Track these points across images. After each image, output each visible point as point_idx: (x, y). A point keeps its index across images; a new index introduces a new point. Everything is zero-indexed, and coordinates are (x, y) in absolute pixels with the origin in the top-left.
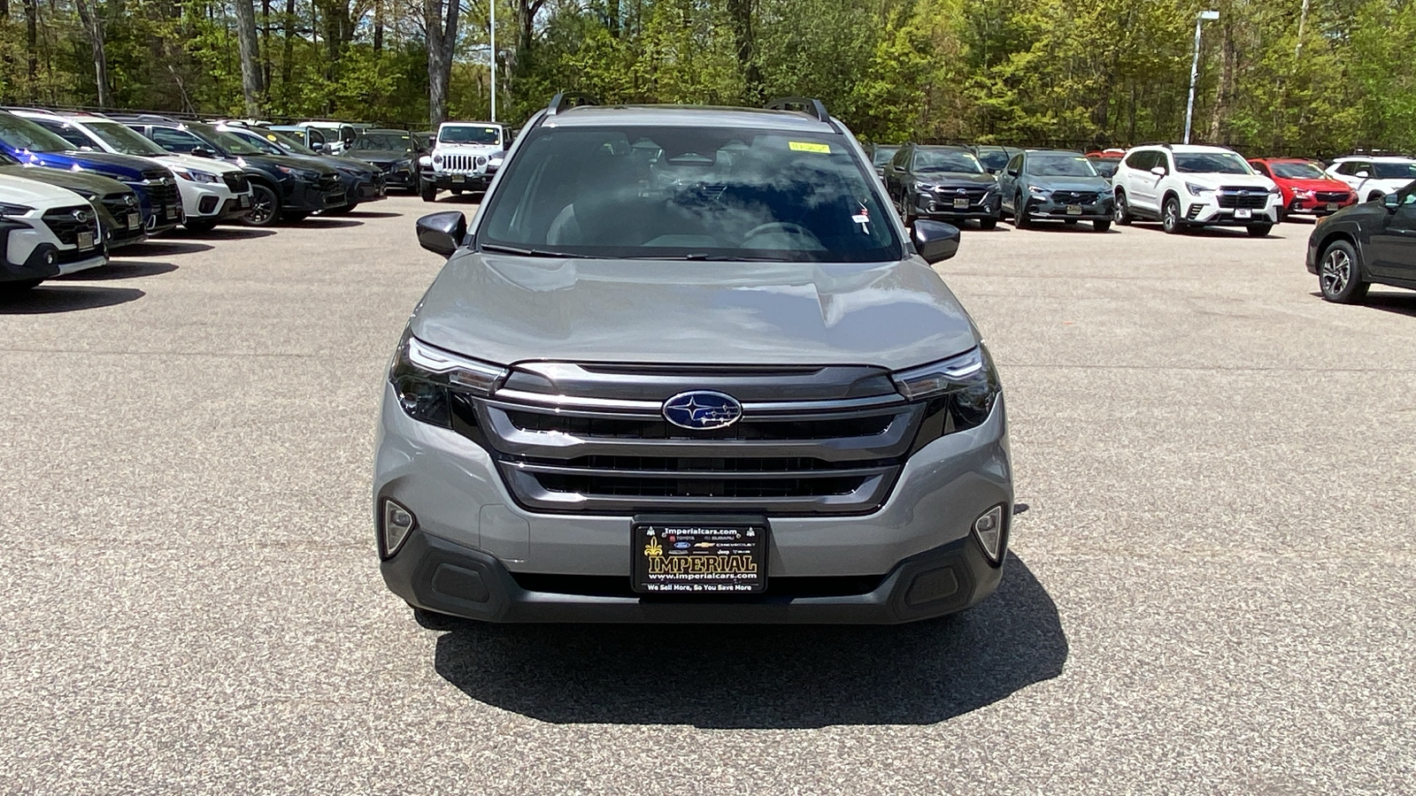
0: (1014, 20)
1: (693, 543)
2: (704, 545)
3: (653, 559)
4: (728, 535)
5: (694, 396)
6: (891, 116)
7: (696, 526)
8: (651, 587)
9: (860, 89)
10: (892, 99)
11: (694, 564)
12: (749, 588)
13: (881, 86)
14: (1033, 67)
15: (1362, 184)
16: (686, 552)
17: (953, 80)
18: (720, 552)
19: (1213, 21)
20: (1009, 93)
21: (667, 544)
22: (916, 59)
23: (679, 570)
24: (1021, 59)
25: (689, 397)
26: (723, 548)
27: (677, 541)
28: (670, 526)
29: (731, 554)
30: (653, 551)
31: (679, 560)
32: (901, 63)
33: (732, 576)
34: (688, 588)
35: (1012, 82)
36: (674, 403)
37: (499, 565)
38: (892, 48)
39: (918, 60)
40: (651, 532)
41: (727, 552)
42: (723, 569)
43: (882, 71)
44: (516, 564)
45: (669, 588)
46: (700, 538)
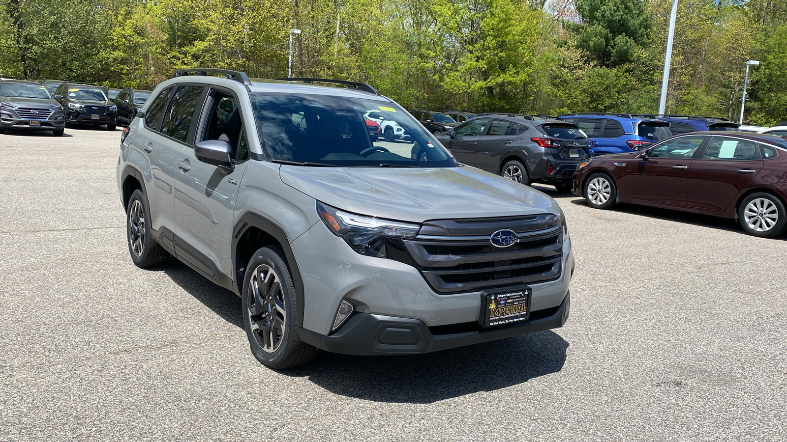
0: (194, 22)
1: (506, 300)
2: (510, 301)
3: (492, 310)
4: (517, 295)
5: (502, 232)
6: (125, 71)
7: (508, 293)
8: (491, 324)
9: (103, 54)
10: (124, 61)
11: (506, 310)
12: (524, 318)
13: (117, 54)
14: (206, 50)
15: (382, 122)
16: (504, 305)
17: (160, 53)
18: (515, 303)
19: (298, 34)
20: (195, 63)
21: (497, 302)
22: (137, 39)
23: (501, 314)
24: (200, 45)
25: (499, 232)
26: (516, 301)
27: (501, 300)
28: (500, 294)
29: (519, 304)
30: (493, 306)
31: (501, 309)
32: (130, 41)
33: (518, 314)
34: (504, 322)
35: (196, 57)
36: (494, 236)
37: (422, 323)
38: (122, 31)
39: (139, 39)
40: (493, 298)
41: (517, 303)
42: (516, 311)
43: (117, 44)
44: (432, 323)
45: (497, 323)
46: (509, 298)
